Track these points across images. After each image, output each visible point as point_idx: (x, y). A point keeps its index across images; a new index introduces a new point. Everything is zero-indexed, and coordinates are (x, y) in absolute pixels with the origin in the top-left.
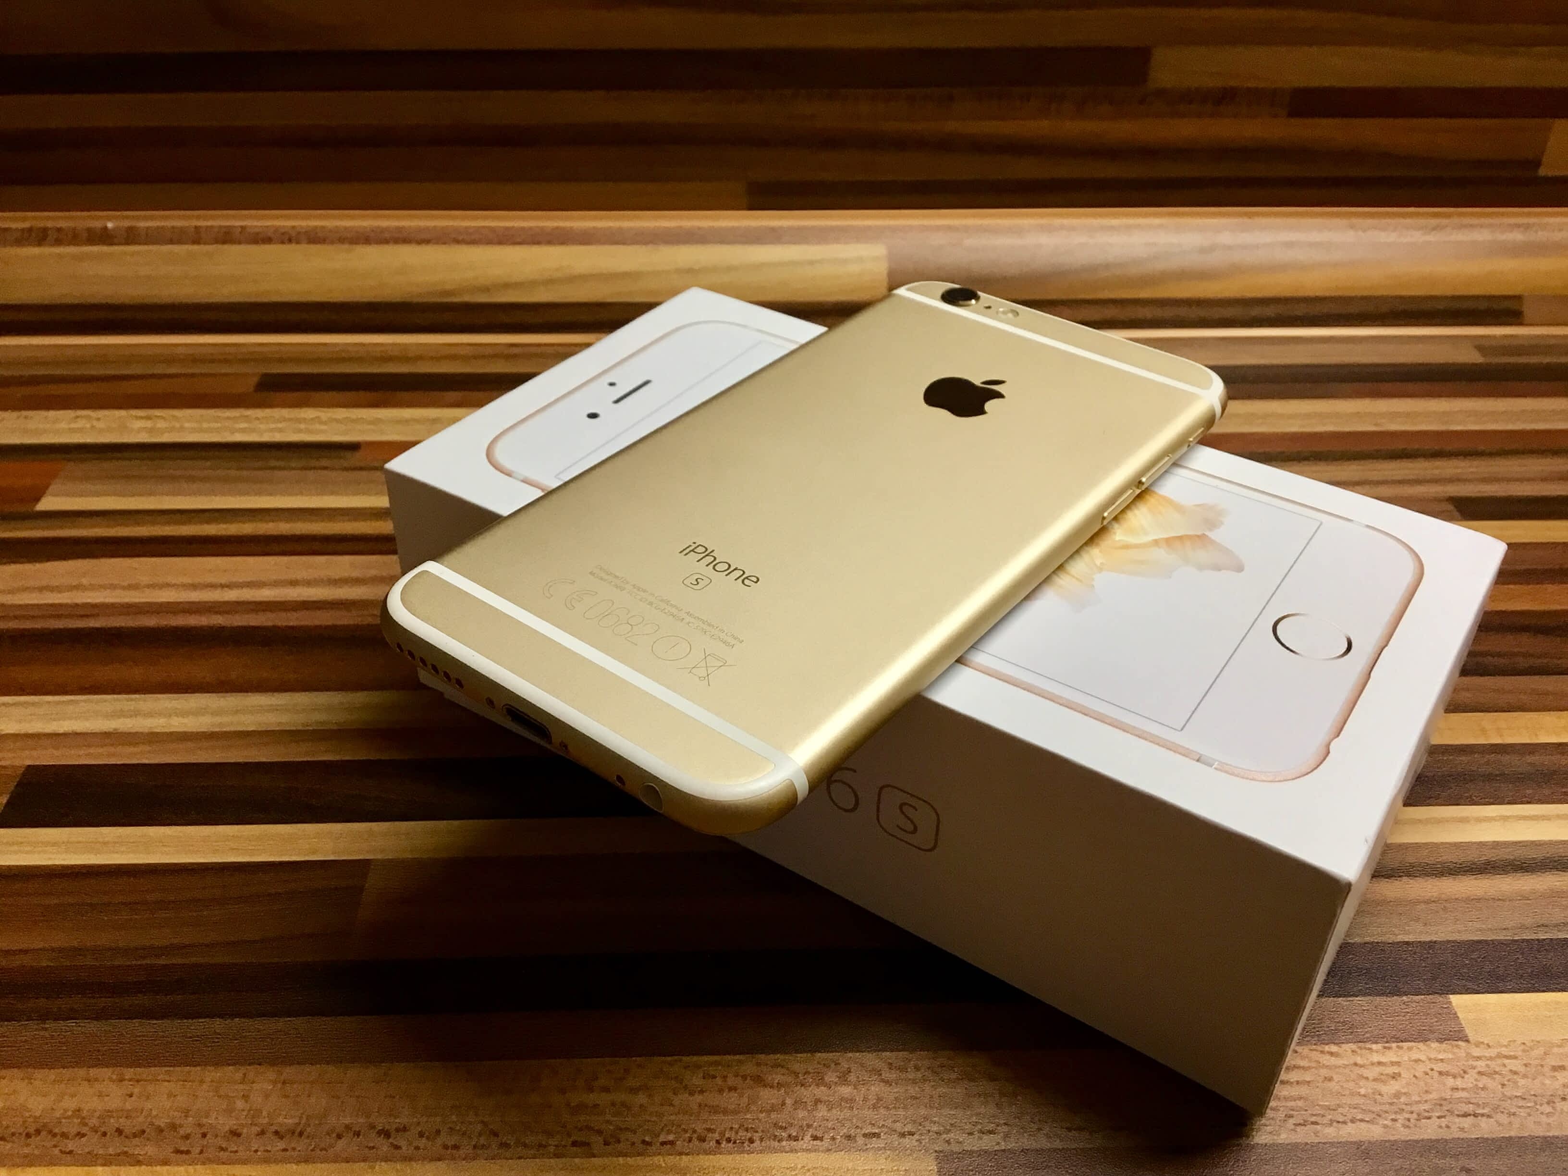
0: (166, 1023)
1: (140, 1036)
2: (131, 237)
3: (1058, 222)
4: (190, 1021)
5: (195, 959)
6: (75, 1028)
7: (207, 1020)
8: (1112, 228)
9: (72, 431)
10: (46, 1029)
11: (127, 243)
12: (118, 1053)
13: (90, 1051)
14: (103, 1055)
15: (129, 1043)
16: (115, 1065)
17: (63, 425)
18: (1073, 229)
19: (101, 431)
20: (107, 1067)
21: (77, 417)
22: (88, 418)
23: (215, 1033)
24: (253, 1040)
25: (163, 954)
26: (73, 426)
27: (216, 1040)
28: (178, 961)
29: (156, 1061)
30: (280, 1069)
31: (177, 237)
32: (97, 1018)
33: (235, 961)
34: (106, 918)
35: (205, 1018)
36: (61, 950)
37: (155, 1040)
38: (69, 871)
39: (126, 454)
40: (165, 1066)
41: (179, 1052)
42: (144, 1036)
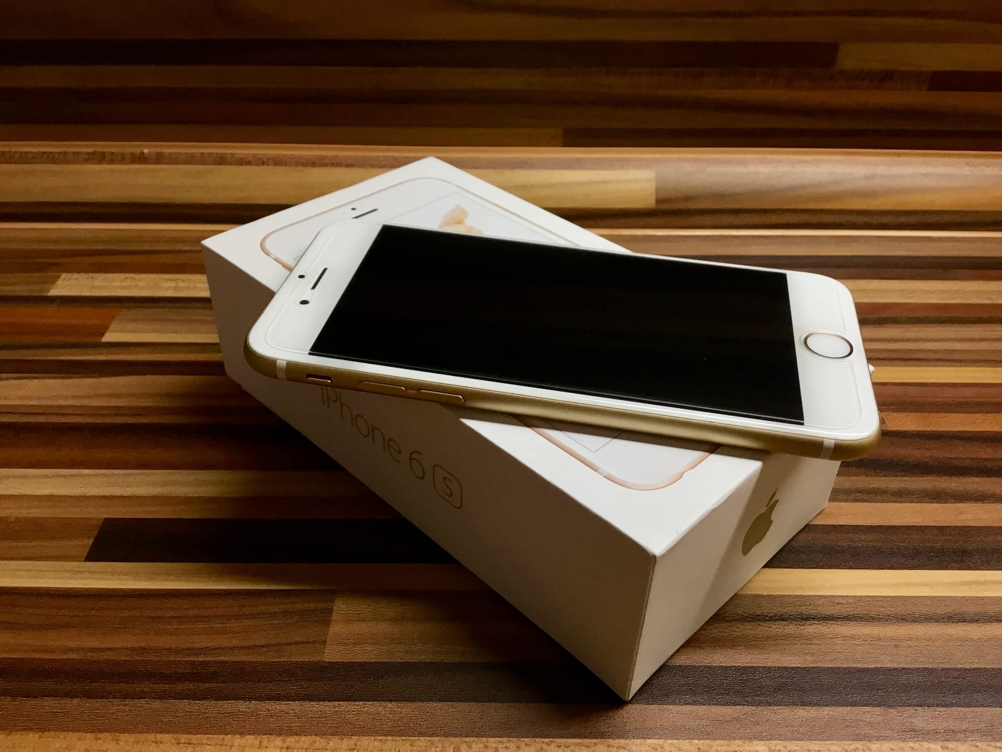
0: (206, 703)
1: (189, 712)
2: (159, 159)
3: (770, 157)
4: (222, 702)
5: (223, 658)
6: (146, 705)
7: (233, 701)
8: (807, 162)
9: (123, 288)
10: (125, 705)
11: (157, 163)
12: (175, 723)
13: (156, 722)
14: (166, 725)
15: (182, 717)
16: (173, 732)
17: (117, 284)
18: (780, 162)
19: (142, 288)
20: (168, 733)
21: (126, 279)
22: (133, 279)
23: (239, 711)
24: (265, 717)
25: (202, 654)
26: (124, 284)
27: (241, 717)
28: (211, 659)
29: (201, 730)
30: (284, 738)
31: (190, 160)
32: (160, 698)
33: (249, 660)
34: (162, 627)
35: (232, 700)
36: (132, 649)
37: (199, 715)
38: (137, 593)
39: (160, 304)
40: (207, 734)
41: (216, 724)
42: (192, 712)
